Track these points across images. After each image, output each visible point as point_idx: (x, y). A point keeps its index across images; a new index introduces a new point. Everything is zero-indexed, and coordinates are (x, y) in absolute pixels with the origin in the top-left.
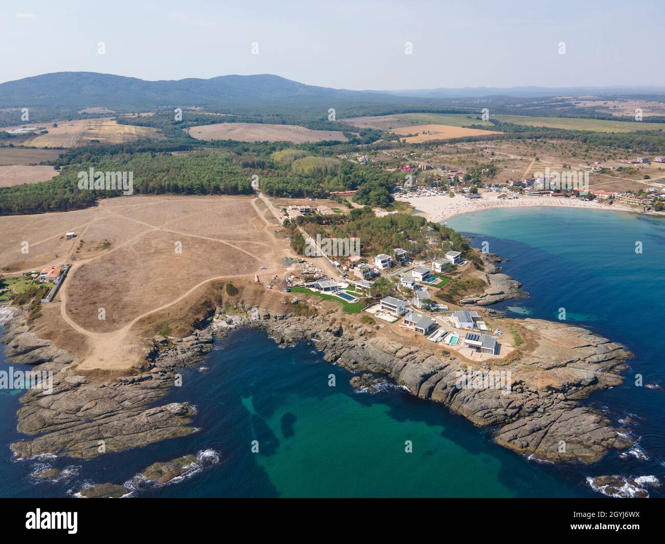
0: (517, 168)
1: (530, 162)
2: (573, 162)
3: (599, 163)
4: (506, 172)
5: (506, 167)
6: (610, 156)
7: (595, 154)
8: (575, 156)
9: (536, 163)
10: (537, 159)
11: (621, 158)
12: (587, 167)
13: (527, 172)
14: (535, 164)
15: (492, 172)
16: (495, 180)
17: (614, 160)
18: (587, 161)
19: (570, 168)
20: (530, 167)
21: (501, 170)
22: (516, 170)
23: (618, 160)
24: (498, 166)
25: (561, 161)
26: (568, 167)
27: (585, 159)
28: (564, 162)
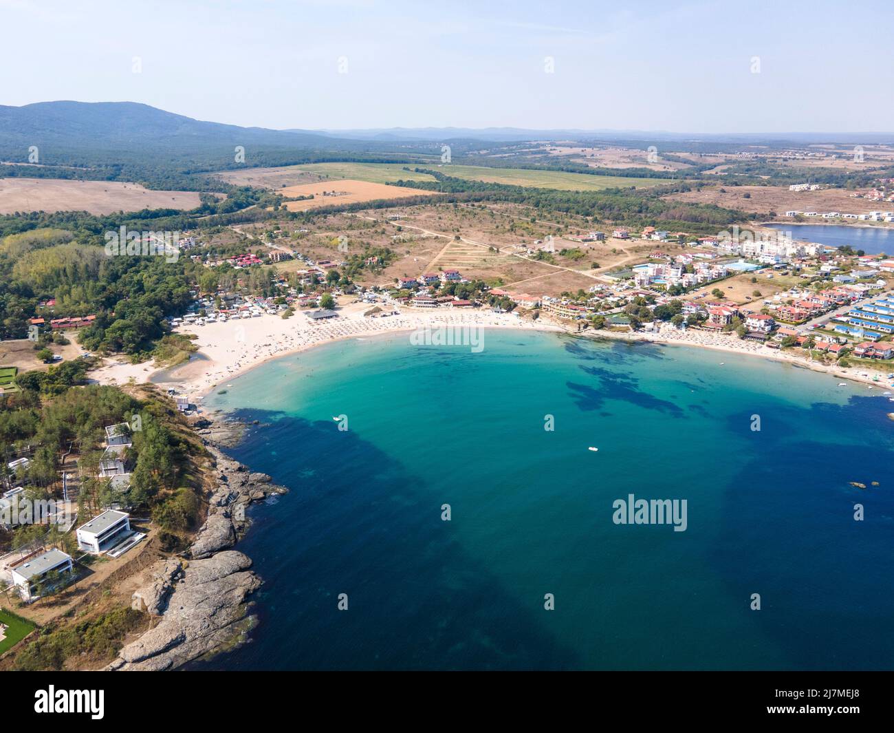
0: (424, 254)
1: (447, 241)
2: (508, 241)
3: (540, 242)
4: (404, 262)
5: (408, 252)
6: (559, 229)
7: (541, 227)
8: (512, 230)
9: (456, 244)
10: (458, 238)
11: (571, 233)
12: (522, 249)
13: (435, 260)
14: (452, 246)
15: (382, 262)
16: (381, 278)
17: (561, 236)
18: (524, 238)
19: (498, 251)
20: (444, 251)
21: (398, 257)
22: (422, 258)
23: (566, 236)
24: (397, 250)
25: (490, 240)
26: (495, 249)
27: (523, 236)
28: (494, 242)
